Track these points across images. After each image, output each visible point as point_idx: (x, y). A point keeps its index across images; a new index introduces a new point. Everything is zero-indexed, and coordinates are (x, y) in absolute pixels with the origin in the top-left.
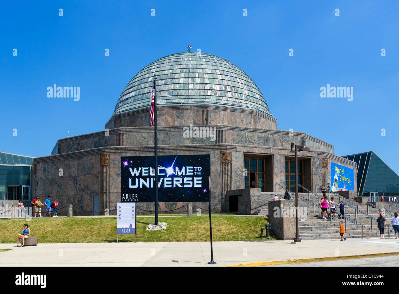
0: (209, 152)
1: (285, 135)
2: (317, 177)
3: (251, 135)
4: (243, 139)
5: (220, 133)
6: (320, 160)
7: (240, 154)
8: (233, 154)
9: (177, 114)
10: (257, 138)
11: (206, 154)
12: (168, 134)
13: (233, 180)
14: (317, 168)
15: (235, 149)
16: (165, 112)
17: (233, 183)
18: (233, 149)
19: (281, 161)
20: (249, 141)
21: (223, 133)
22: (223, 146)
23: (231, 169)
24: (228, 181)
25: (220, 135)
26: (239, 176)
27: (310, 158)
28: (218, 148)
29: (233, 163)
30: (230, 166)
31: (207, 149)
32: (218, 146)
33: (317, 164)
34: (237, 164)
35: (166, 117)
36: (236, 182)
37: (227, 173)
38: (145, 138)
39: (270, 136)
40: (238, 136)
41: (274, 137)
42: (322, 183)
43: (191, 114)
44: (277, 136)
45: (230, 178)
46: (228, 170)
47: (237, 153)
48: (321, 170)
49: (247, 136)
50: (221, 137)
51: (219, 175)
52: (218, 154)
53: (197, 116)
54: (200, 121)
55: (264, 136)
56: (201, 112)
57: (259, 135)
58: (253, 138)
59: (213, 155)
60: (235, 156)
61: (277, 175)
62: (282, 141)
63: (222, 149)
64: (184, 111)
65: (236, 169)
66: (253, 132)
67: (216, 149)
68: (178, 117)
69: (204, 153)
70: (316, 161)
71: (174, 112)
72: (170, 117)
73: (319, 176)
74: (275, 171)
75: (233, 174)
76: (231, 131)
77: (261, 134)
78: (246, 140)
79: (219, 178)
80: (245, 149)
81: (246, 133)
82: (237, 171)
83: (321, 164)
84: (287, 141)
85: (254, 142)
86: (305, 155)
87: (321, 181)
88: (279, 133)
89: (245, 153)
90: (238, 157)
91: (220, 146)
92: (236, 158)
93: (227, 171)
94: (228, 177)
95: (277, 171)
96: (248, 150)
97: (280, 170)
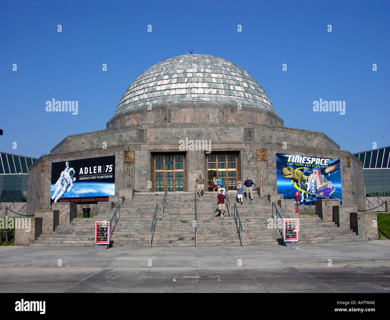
0: (114, 153)
1: (223, 127)
2: (250, 172)
3: (179, 131)
4: (168, 136)
5: (142, 132)
6: (254, 152)
7: (145, 153)
8: (137, 152)
9: (141, 117)
10: (186, 134)
11: (112, 155)
12: (100, 138)
13: (136, 181)
14: (249, 161)
15: (140, 148)
16: (131, 116)
17: (135, 184)
18: (137, 148)
19: (198, 156)
20: (176, 138)
21: (145, 132)
22: (126, 146)
23: (133, 170)
24: (130, 182)
25: (142, 134)
26: (143, 175)
27: (240, 151)
28: (122, 148)
29: (137, 162)
30: (132, 166)
31: (113, 150)
32: (121, 146)
33: (249, 157)
34: (141, 163)
35: (132, 121)
36: (140, 182)
37: (130, 173)
38: (84, 144)
39: (203, 129)
40: (162, 133)
41: (209, 130)
42: (256, 179)
43: (153, 115)
44: (212, 129)
45: (132, 179)
46: (130, 170)
47: (142, 152)
48: (255, 164)
49: (173, 132)
50: (142, 136)
51: (122, 175)
52: (122, 155)
53: (157, 116)
54: (160, 121)
55: (195, 130)
56: (161, 112)
57: (188, 130)
58: (180, 134)
59: (118, 155)
60: (139, 155)
61: (192, 173)
62: (219, 134)
63: (125, 149)
64: (147, 113)
65: (140, 168)
66: (182, 127)
67: (120, 149)
68: (142, 120)
69: (111, 155)
70: (247, 153)
71: (139, 115)
72: (135, 120)
73: (252, 171)
74: (190, 169)
75: (136, 174)
76: (155, 130)
77: (191, 129)
78: (173, 136)
79: (122, 179)
80: (151, 147)
81: (173, 130)
82: (141, 171)
83: (255, 156)
84: (226, 133)
85: (182, 138)
86: (231, 148)
87: (256, 176)
88: (215, 126)
89: (152, 151)
90: (143, 156)
91: (124, 146)
92: (140, 157)
93: (130, 172)
94: (130, 177)
95: (193, 167)
96: (155, 148)
97: (197, 167)
